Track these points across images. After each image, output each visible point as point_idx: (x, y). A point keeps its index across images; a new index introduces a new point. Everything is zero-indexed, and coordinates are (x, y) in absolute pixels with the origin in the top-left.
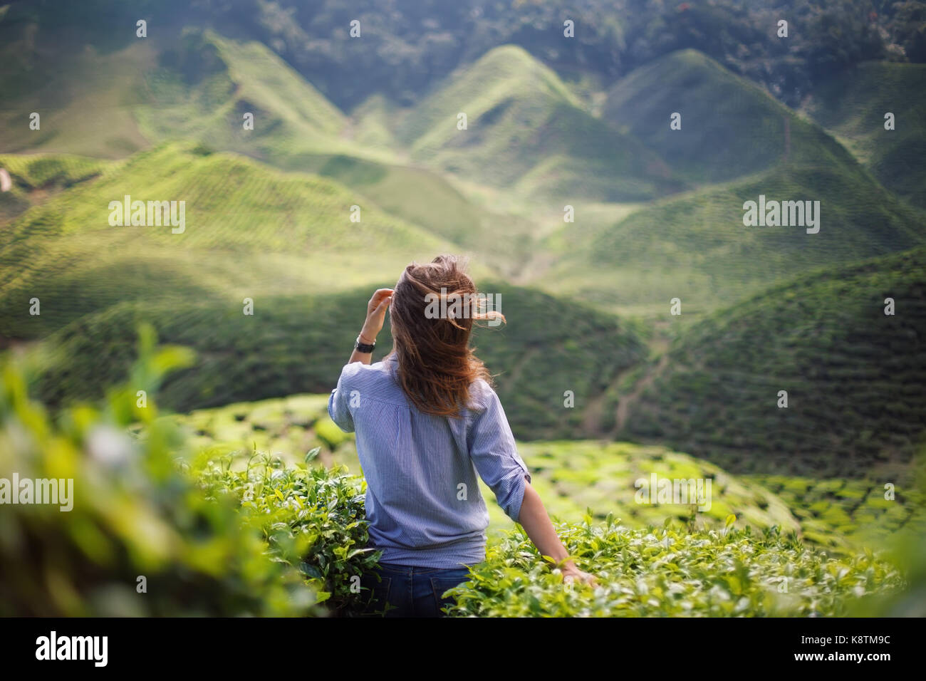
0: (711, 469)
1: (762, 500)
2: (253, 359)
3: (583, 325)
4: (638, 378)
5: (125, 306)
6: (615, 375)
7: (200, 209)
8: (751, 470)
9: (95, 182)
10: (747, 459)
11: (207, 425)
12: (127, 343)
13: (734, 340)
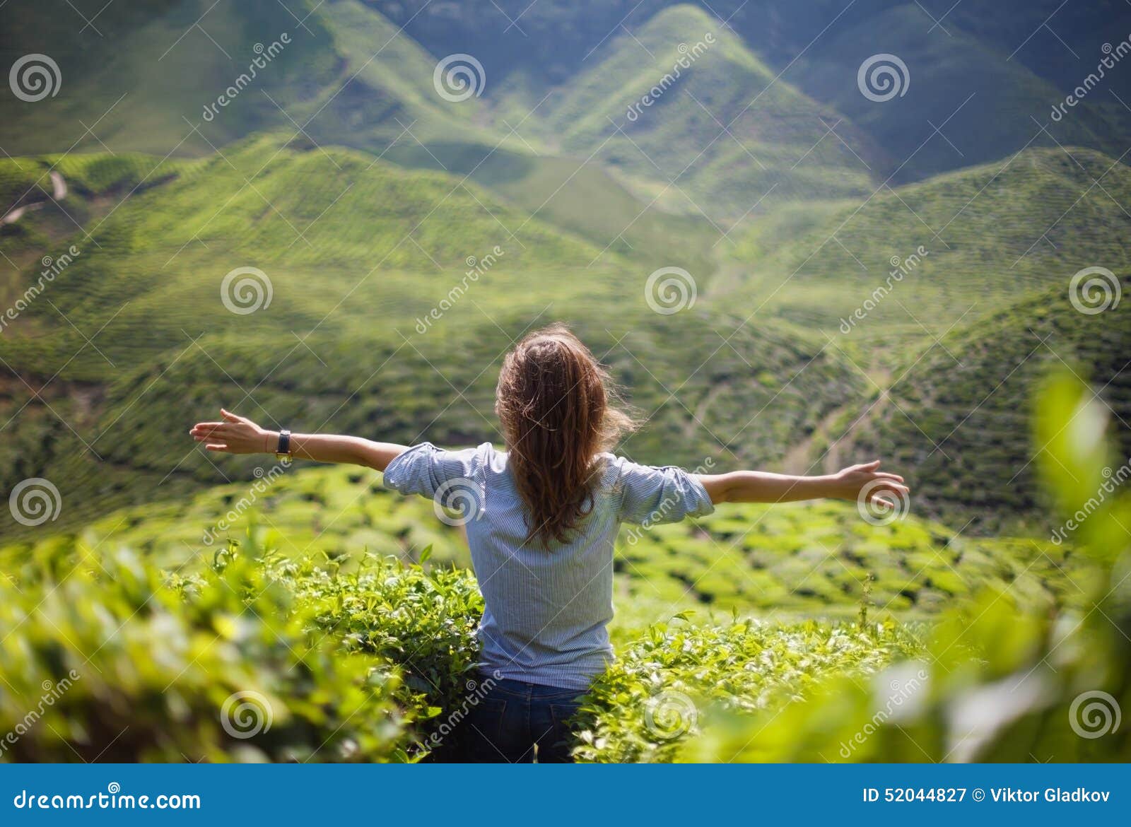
0: (942, 532)
1: (1008, 569)
2: (371, 403)
3: (782, 353)
4: (854, 417)
5: (211, 340)
6: (822, 416)
7: (303, 217)
8: (995, 530)
9: (171, 186)
10: (989, 519)
11: (317, 486)
12: (215, 386)
13: (970, 369)
